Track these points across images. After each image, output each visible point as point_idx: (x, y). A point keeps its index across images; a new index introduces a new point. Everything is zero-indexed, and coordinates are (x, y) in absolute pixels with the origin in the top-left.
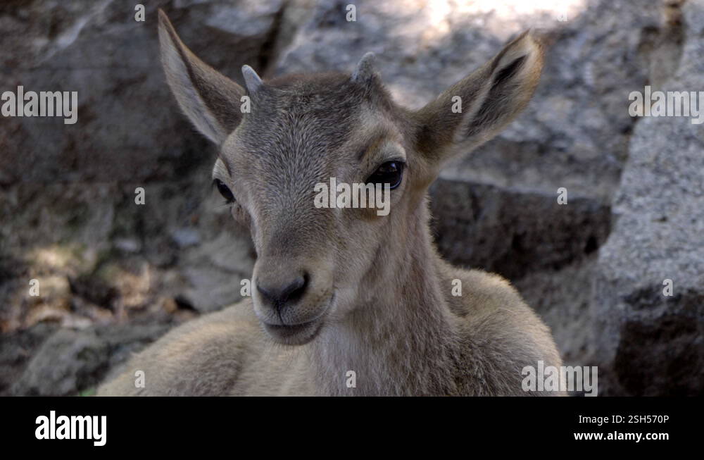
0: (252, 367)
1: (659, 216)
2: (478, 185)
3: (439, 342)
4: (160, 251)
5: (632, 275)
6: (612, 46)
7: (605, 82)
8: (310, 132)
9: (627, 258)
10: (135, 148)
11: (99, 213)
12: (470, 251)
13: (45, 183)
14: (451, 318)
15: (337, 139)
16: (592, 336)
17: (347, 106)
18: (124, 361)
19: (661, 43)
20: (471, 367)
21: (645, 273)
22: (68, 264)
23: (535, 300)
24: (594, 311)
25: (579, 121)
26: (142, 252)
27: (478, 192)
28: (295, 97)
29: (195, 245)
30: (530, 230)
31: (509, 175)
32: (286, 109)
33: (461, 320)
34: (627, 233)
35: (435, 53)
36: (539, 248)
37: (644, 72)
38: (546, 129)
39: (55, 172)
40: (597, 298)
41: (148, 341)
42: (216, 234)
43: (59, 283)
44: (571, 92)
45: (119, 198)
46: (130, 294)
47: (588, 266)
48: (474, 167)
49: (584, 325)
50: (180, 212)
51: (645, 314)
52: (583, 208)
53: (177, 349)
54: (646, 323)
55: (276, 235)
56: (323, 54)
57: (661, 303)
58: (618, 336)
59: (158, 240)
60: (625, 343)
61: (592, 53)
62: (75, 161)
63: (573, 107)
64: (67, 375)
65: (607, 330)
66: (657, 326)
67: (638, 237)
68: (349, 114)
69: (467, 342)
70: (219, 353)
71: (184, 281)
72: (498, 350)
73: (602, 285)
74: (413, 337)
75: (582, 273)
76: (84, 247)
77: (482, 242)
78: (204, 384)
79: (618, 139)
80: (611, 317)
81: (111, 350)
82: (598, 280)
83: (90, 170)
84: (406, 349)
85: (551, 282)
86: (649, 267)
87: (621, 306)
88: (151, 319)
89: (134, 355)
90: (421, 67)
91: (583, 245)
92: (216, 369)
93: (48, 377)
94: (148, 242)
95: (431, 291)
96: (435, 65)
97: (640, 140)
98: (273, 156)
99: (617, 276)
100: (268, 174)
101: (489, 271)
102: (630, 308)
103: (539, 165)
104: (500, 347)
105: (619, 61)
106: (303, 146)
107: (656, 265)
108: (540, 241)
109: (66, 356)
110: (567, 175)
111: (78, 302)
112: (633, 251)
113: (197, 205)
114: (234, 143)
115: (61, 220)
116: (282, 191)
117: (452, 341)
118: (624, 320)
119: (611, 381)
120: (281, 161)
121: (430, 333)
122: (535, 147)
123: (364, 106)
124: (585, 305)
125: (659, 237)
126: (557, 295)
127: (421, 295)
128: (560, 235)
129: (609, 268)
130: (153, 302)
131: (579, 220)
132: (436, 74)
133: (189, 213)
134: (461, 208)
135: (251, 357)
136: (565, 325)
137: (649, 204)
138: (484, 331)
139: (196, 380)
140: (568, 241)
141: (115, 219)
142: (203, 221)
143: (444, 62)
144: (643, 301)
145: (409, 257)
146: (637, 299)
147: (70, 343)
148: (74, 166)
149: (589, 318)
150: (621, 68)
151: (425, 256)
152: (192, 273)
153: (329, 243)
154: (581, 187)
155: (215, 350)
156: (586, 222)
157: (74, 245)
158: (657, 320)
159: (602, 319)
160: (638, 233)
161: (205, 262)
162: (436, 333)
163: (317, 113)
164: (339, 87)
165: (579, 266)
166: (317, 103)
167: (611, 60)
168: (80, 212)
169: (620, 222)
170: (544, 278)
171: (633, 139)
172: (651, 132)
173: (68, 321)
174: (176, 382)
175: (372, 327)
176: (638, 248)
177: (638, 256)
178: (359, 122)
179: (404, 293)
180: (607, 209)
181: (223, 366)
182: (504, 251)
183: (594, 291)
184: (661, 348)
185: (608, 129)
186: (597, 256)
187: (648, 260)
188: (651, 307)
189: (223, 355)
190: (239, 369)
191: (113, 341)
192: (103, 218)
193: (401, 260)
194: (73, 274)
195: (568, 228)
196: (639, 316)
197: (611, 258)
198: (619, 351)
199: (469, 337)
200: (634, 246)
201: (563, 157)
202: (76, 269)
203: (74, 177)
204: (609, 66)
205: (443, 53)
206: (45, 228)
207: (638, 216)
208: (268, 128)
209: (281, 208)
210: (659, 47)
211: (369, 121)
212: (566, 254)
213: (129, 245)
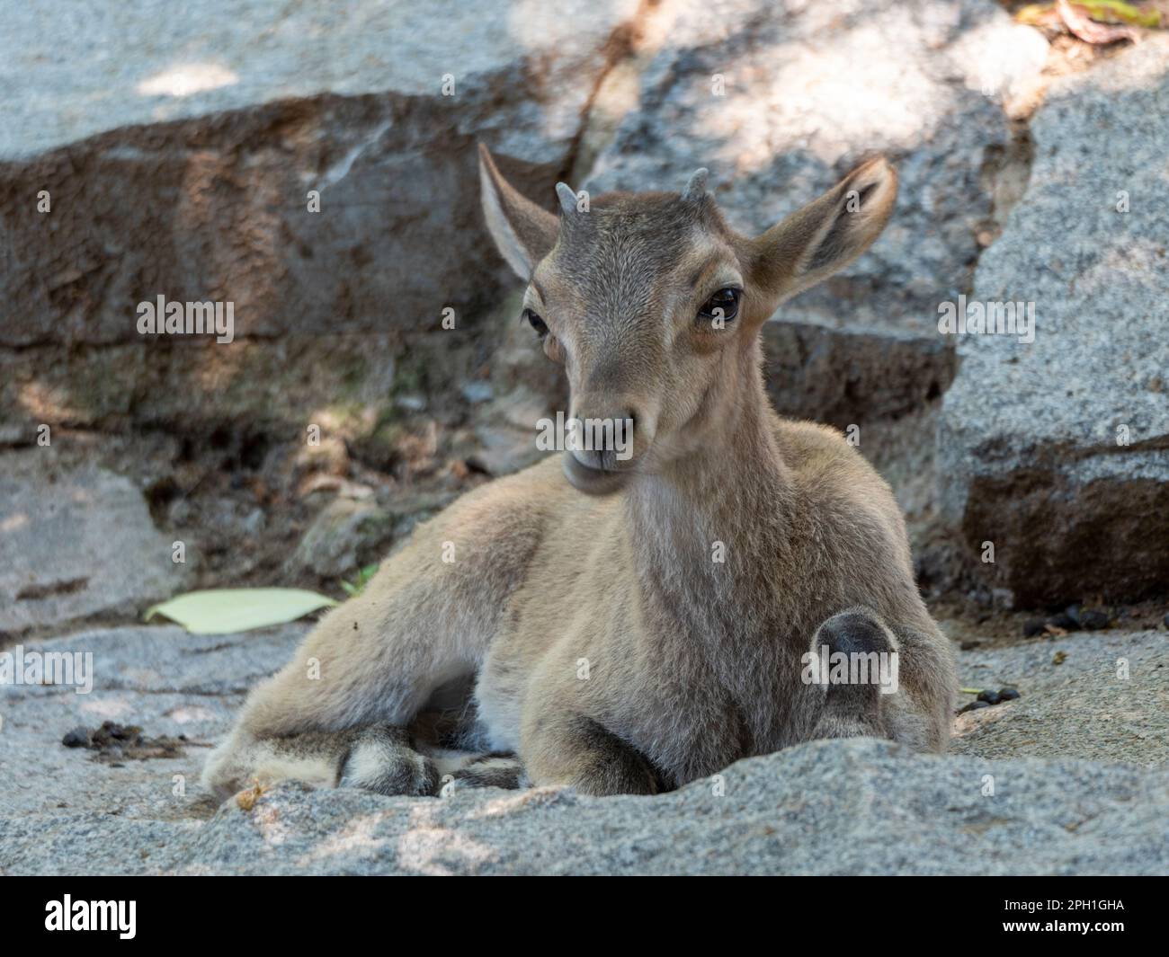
0: (553, 536)
1: (1009, 357)
2: (805, 327)
3: (774, 498)
4: (448, 409)
5: (980, 423)
6: (951, 167)
7: (945, 207)
8: (635, 255)
9: (975, 405)
10: (418, 293)
11: (378, 368)
12: (798, 401)
13: (317, 335)
14: (786, 473)
15: (667, 262)
16: (937, 493)
17: (678, 226)
18: (409, 533)
19: (1008, 163)
20: (808, 528)
21: (995, 422)
22: (345, 425)
23: (873, 454)
24: (938, 464)
25: (916, 252)
26: (428, 411)
27: (805, 335)
28: (618, 217)
29: (488, 401)
30: (864, 376)
31: (840, 314)
32: (608, 229)
33: (796, 473)
34: (974, 377)
35: (753, 179)
36: (876, 396)
37: (989, 195)
38: (881, 262)
39: (328, 323)
40: (942, 450)
41: (435, 509)
42: (511, 388)
43: (334, 448)
44: (907, 220)
45: (400, 349)
46: (414, 457)
47: (931, 415)
48: (800, 306)
49: (928, 481)
50: (469, 364)
51: (995, 467)
52: (925, 349)
53: (469, 517)
54: (997, 478)
55: (598, 369)
56: (626, 182)
57: (1014, 455)
58: (966, 493)
59: (446, 396)
60: (974, 500)
61: (929, 176)
62: (350, 309)
63: (910, 236)
64: (345, 550)
65: (953, 487)
66: (1010, 481)
67: (986, 382)
68: (679, 235)
69: (803, 499)
70: (516, 521)
71: (475, 441)
72: (838, 511)
73: (947, 436)
74: (744, 493)
75: (924, 423)
76: (363, 406)
77: (811, 390)
78: (500, 556)
79: (962, 270)
80: (957, 471)
81: (394, 521)
82: (942, 431)
83: (367, 319)
84: (736, 505)
85: (889, 433)
86: (998, 414)
87: (969, 459)
88: (440, 484)
89: (421, 525)
90: (738, 195)
91: (925, 391)
92: (514, 539)
93: (325, 552)
94: (434, 398)
95: (765, 441)
96: (754, 192)
97: (986, 272)
98: (594, 282)
99: (963, 425)
100: (588, 302)
101: (820, 423)
102: (978, 461)
103: (873, 303)
104: (841, 507)
105: (960, 184)
106: (627, 271)
107: (1007, 412)
108: (876, 387)
109: (344, 529)
110: (906, 312)
111: (356, 467)
112: (981, 397)
113: (488, 356)
114: (548, 268)
115: (335, 376)
116: (604, 321)
117: (788, 496)
118: (972, 475)
119: (960, 544)
120: (602, 287)
121: (763, 488)
122: (868, 282)
123: (696, 228)
124: (928, 459)
125: (1010, 381)
126: (896, 448)
127: (754, 445)
128: (898, 381)
129: (955, 416)
130: (442, 466)
131: (919, 363)
132: (755, 203)
133: (480, 365)
134: (787, 352)
135: (552, 524)
136: (906, 481)
137: (997, 343)
138: (822, 489)
139: (491, 552)
140: (908, 387)
141: (396, 374)
142: (497, 374)
143: (763, 188)
144: (993, 452)
145: (741, 400)
146: (987, 451)
147: (348, 514)
148: (349, 315)
149: (933, 474)
150: (963, 192)
151: (758, 402)
152: (484, 432)
153: (657, 380)
154: (921, 327)
155: (511, 518)
156: (927, 365)
157: (350, 404)
158: (1009, 474)
159: (948, 474)
160: (987, 376)
161: (500, 420)
162: (770, 487)
163: (643, 234)
164: (667, 206)
165: (920, 416)
166: (643, 223)
167: (952, 182)
168: (357, 367)
169: (966, 364)
170: (882, 429)
171: (977, 271)
172: (997, 263)
173: (346, 489)
174: (468, 555)
175: (696, 478)
176: (986, 393)
177: (987, 403)
178: (691, 244)
179: (734, 443)
180: (950, 351)
181: (521, 535)
182: (836, 400)
183: (938, 443)
184: (1014, 505)
185: (949, 260)
186: (940, 404)
187: (997, 406)
188: (1002, 459)
189: (520, 523)
190: (539, 538)
191: (398, 510)
192: (382, 373)
193: (732, 404)
194: (351, 437)
195: (906, 373)
196: (989, 470)
197: (956, 406)
198: (967, 510)
199: (805, 494)
200: (981, 391)
201: (900, 293)
202: (354, 431)
203: (350, 328)
204: (950, 190)
205: (762, 179)
206: (318, 385)
207: (985, 357)
208: (587, 251)
209: (603, 339)
210: (1005, 166)
211: (702, 244)
212: (906, 402)
213: (413, 402)
